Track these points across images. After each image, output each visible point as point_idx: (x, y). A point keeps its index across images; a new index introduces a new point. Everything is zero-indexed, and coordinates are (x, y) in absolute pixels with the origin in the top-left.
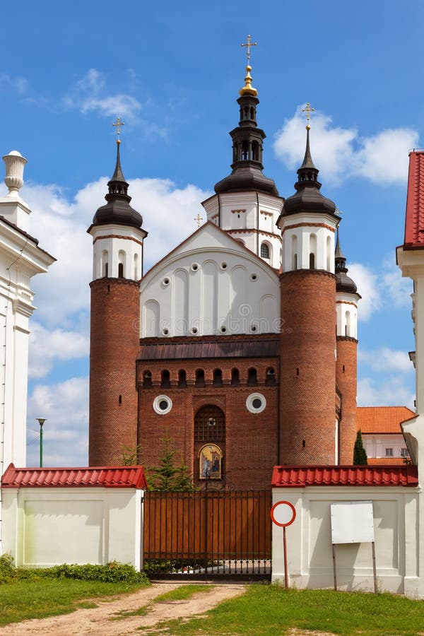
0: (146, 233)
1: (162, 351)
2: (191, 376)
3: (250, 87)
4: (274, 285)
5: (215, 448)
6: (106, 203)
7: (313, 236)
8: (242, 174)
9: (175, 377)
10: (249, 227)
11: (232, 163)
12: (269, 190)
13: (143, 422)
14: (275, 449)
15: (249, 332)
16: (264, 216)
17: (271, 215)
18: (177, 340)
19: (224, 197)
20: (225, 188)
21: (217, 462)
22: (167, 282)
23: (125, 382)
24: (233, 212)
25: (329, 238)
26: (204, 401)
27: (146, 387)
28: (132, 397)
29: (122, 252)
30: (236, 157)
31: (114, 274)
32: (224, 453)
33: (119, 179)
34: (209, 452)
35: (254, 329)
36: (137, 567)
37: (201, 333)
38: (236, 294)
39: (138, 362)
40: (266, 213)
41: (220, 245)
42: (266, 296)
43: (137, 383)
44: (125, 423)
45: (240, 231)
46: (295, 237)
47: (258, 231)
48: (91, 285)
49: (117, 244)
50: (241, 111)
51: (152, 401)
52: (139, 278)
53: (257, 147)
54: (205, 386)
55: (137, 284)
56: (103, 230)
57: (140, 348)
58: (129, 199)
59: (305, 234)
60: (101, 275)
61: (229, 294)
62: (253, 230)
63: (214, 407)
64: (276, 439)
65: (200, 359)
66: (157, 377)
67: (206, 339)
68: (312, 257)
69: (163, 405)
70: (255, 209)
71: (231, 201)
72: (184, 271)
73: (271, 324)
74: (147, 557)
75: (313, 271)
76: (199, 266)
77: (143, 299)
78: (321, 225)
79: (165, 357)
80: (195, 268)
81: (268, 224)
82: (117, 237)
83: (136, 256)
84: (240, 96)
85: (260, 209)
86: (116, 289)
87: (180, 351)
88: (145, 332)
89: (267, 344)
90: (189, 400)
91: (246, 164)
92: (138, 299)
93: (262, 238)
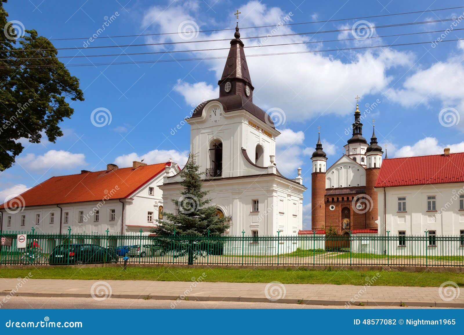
0: (327, 158)
1: (331, 192)
2: (340, 199)
3: (358, 111)
4: (364, 172)
5: (347, 220)
6: (315, 150)
7: (375, 158)
8: (356, 137)
9: (336, 199)
10: (358, 153)
11: (352, 134)
12: (364, 142)
13: (327, 213)
14: (365, 220)
15: (357, 186)
16: (362, 149)
17: (364, 149)
18: (336, 189)
19: (350, 145)
20: (350, 142)
21: (348, 224)
22: (333, 172)
23: (321, 201)
24: (353, 149)
25: (380, 158)
26: (344, 206)
27: (327, 203)
28: (323, 206)
29: (320, 165)
30: (354, 132)
31: (318, 171)
32: (350, 221)
33: (319, 143)
34: (346, 221)
35: (358, 185)
36: (324, 249)
37: (343, 187)
38: (353, 174)
39: (325, 196)
40: (363, 149)
41: (349, 161)
42: (362, 175)
43: (325, 202)
44: (321, 213)
45: (355, 155)
46: (370, 158)
47: (360, 154)
48: (312, 174)
49: (319, 162)
50: (355, 118)
51: (329, 206)
52: (325, 171)
53: (360, 129)
54: (345, 202)
55: (324, 173)
56: (315, 159)
57: (326, 191)
58: (322, 149)
59: (373, 157)
60: (314, 171)
61: (351, 174)
62: (359, 154)
63: (347, 208)
64: (365, 217)
65: (343, 194)
66: (330, 199)
67: (344, 188)
68: (375, 164)
69: (332, 208)
70: (359, 148)
71: (352, 146)
72: (338, 169)
73: (363, 183)
74: (326, 248)
75: (375, 168)
76: (342, 167)
77: (326, 178)
78: (377, 155)
79: (333, 194)
80: (341, 168)
81: (363, 152)
82: (319, 160)
83: (324, 165)
84: (355, 114)
85: (361, 148)
86: (318, 175)
87: (337, 192)
88: (327, 186)
89: (362, 189)
90: (340, 206)
91: (357, 134)
92: (325, 178)
93: (362, 156)
